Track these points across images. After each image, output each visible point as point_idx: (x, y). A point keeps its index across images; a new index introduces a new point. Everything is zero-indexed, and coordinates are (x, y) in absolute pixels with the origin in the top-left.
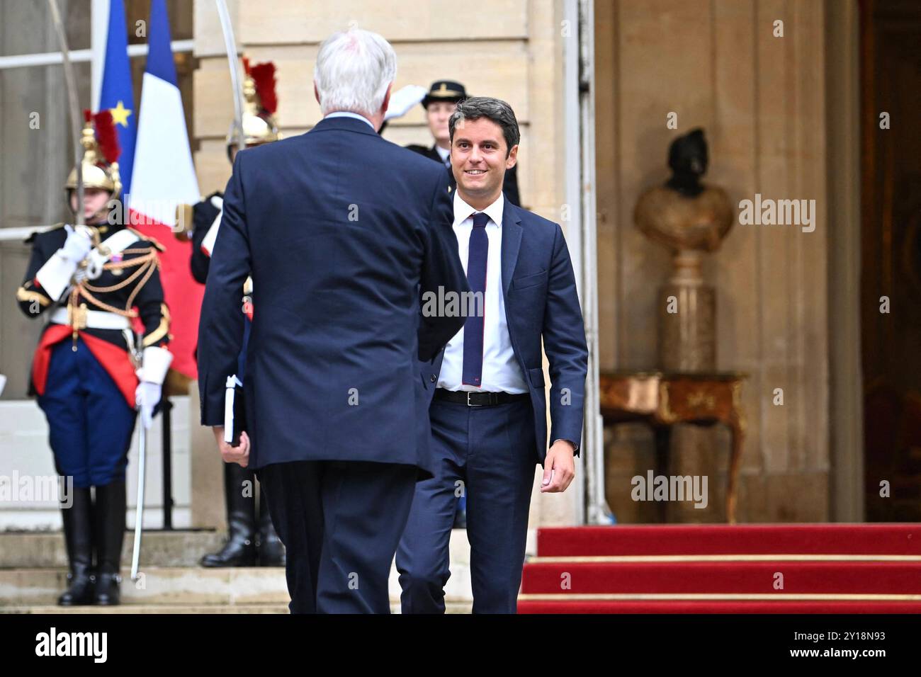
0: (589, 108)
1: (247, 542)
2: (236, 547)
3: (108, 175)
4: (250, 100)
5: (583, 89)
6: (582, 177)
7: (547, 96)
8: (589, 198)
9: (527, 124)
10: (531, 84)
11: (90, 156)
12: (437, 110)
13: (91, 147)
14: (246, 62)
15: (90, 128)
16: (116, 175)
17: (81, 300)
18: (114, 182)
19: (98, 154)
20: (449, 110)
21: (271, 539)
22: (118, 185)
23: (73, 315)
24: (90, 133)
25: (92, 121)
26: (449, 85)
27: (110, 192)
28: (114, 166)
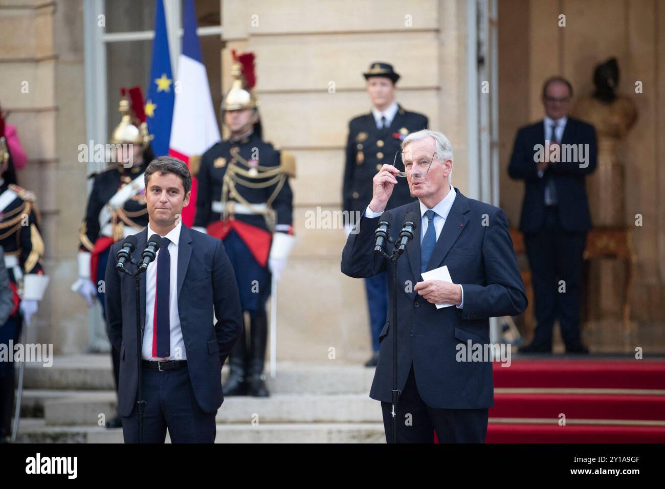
0: (485, 73)
2: (233, 383)
3: (140, 132)
4: (237, 78)
5: (480, 61)
6: (479, 121)
7: (452, 69)
8: (485, 137)
9: (438, 89)
10: (441, 60)
11: (126, 119)
12: (374, 84)
13: (126, 113)
14: (234, 53)
15: (125, 100)
16: (145, 132)
17: (119, 220)
18: (143, 137)
19: (132, 117)
20: (383, 84)
21: (256, 377)
22: (147, 139)
23: (114, 230)
24: (124, 104)
25: (127, 95)
26: (383, 65)
27: (141, 144)
28: (144, 126)
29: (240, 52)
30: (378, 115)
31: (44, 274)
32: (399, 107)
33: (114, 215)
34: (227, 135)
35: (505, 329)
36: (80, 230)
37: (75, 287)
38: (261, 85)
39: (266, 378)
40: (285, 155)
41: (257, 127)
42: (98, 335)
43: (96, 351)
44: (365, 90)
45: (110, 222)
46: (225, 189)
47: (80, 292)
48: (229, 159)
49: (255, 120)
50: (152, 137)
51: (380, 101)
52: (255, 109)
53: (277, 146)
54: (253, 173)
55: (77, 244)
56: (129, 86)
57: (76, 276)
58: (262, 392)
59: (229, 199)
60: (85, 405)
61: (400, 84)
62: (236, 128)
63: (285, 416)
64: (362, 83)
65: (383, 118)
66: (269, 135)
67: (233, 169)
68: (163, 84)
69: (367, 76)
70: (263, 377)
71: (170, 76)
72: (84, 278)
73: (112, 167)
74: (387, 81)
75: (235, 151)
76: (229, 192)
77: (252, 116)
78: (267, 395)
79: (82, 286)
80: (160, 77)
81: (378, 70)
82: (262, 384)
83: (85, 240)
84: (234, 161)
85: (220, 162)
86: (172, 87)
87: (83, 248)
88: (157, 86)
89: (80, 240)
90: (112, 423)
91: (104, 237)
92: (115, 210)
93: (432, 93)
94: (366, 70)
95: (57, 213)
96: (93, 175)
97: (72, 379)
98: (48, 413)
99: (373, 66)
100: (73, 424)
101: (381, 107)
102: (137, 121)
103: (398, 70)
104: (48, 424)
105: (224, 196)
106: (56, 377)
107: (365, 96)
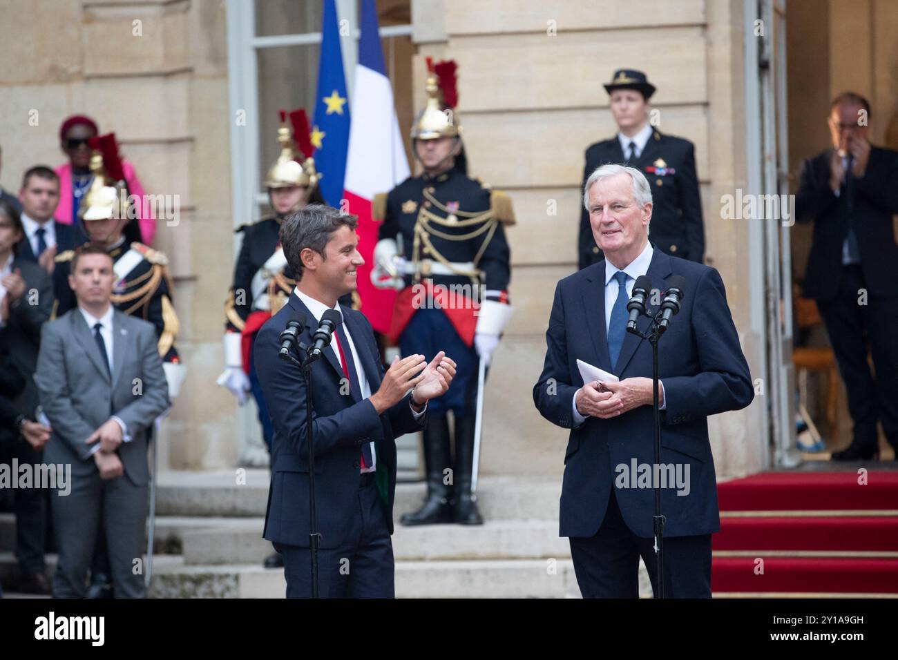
0: (769, 83)
1: (443, 501)
2: (432, 506)
3: (305, 170)
4: (433, 95)
5: (763, 66)
6: (763, 148)
7: (724, 77)
8: (770, 168)
9: (706, 105)
10: (709, 66)
11: (286, 153)
12: (619, 99)
13: (287, 145)
14: (429, 61)
15: (285, 127)
16: (311, 170)
17: (278, 289)
18: (309, 176)
19: (294, 151)
20: (630, 99)
21: (464, 498)
22: (313, 179)
23: (270, 303)
24: (285, 133)
25: (288, 120)
26: (629, 73)
27: (305, 187)
28: (310, 161)
29: (436, 60)
30: (625, 141)
31: (179, 362)
32: (654, 129)
33: (272, 283)
34: (419, 170)
35: (802, 428)
36: (227, 303)
37: (222, 380)
38: (464, 103)
39: (477, 500)
40: (495, 196)
41: (460, 161)
42: (250, 442)
43: (249, 465)
44: (608, 108)
45: (265, 291)
46: (416, 242)
47: (228, 386)
48: (420, 201)
49: (456, 151)
50: (320, 175)
51: (626, 122)
52: (457, 137)
53: (486, 185)
54: (452, 221)
55: (224, 321)
56: (289, 108)
57: (222, 365)
58: (473, 517)
59: (423, 257)
60: (236, 537)
61: (654, 99)
62: (431, 163)
63: (504, 551)
64: (604, 98)
65: (632, 146)
66: (476, 169)
67: (426, 216)
68: (334, 103)
69: (610, 89)
70: (473, 498)
71: (344, 93)
72: (233, 367)
73: (267, 216)
74: (635, 95)
75: (428, 192)
76: (422, 246)
77: (453, 146)
78: (479, 521)
79: (230, 379)
80: (330, 95)
81: (623, 80)
82: (472, 507)
83: (234, 316)
84: (428, 204)
85: (409, 207)
86: (346, 107)
87: (230, 326)
88: (326, 106)
89: (227, 317)
90: (272, 560)
91: (259, 311)
92: (272, 276)
93: (699, 111)
94: (608, 80)
95: (193, 279)
96: (243, 228)
97: (218, 502)
98: (187, 547)
99: (617, 75)
100: (220, 562)
101: (628, 129)
102: (301, 155)
103: (651, 80)
104: (187, 563)
105: (416, 253)
106: (197, 500)
107: (608, 115)
